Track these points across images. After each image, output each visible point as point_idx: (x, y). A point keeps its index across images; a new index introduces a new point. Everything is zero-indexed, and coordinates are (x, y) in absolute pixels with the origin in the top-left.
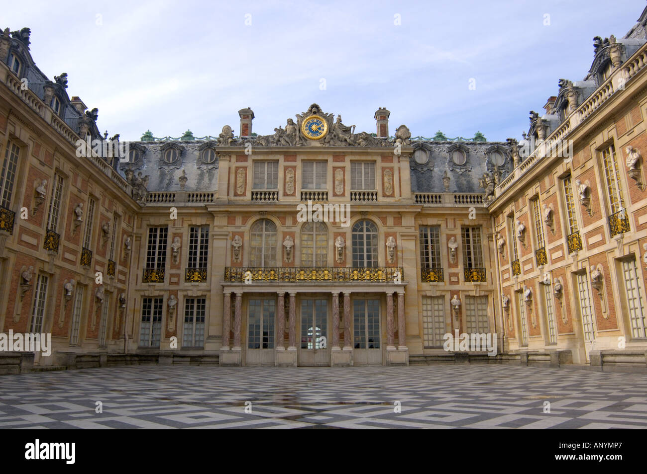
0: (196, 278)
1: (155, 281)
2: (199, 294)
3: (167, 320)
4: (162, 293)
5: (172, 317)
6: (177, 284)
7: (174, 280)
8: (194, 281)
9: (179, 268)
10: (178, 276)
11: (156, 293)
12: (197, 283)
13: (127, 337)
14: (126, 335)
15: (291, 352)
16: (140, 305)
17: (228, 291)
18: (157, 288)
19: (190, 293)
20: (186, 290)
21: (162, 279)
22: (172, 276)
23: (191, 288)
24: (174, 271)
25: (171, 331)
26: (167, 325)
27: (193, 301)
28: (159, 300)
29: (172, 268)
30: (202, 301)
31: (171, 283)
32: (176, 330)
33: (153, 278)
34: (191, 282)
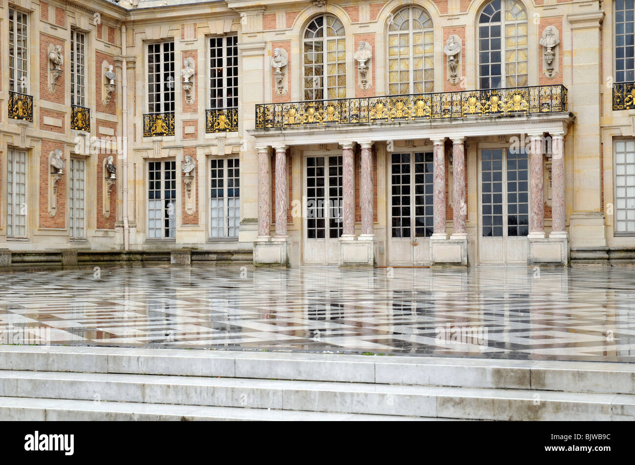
0: (222, 126)
1: (161, 134)
2: (228, 151)
3: (184, 196)
4: (172, 153)
5: (189, 191)
6: (193, 135)
7: (190, 130)
8: (220, 130)
9: (195, 111)
10: (194, 123)
11: (165, 154)
12: (223, 134)
13: (126, 225)
14: (126, 222)
15: (363, 243)
16: (143, 174)
17: (263, 144)
18: (165, 145)
19: (214, 151)
20: (208, 146)
21: (170, 130)
22: (186, 123)
23: (215, 142)
24: (188, 116)
25: (190, 212)
26: (184, 204)
27: (221, 163)
28: (170, 165)
29: (184, 111)
30: (233, 162)
31: (186, 136)
32: (197, 211)
33: (159, 130)
34: (214, 131)
